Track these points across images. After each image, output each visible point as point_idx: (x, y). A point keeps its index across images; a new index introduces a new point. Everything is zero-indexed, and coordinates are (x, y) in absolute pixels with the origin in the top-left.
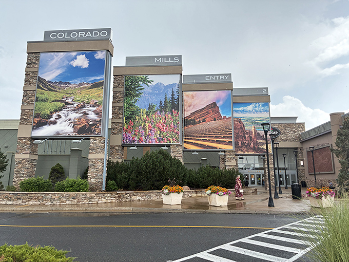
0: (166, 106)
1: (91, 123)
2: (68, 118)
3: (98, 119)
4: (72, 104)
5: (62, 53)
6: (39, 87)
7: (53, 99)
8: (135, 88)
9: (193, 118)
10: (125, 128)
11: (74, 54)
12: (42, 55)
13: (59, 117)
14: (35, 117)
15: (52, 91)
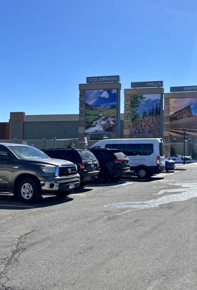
0: (153, 113)
1: (111, 126)
2: (101, 124)
3: (114, 124)
4: (102, 117)
5: (96, 91)
6: (86, 108)
7: (93, 114)
8: (136, 102)
9: (175, 116)
10: (131, 125)
11: (101, 90)
12: (86, 91)
13: (97, 123)
14: (86, 123)
15: (93, 110)
